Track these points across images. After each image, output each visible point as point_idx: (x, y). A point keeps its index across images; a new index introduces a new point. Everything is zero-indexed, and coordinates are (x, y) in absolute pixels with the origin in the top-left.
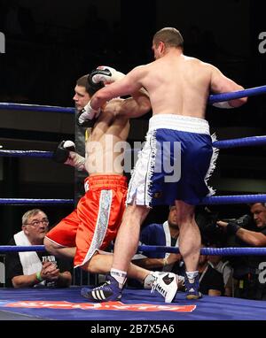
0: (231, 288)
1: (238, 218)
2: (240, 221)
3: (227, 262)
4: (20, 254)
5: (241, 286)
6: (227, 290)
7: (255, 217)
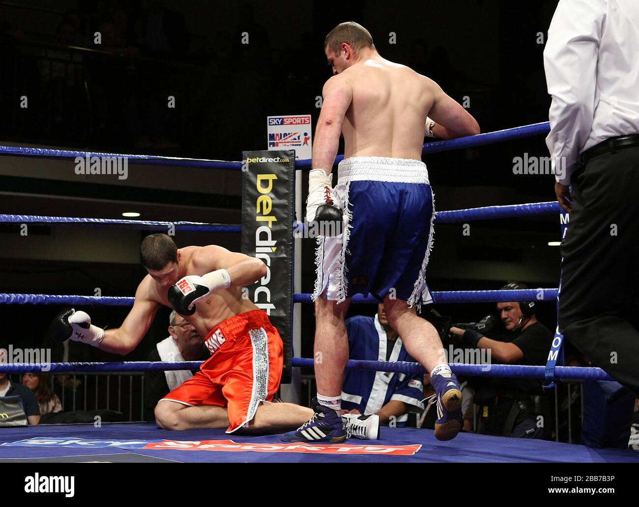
0: (471, 420)
1: (478, 321)
2: (482, 325)
3: (465, 383)
4: (167, 373)
5: (486, 415)
6: (466, 422)
7: (504, 315)
